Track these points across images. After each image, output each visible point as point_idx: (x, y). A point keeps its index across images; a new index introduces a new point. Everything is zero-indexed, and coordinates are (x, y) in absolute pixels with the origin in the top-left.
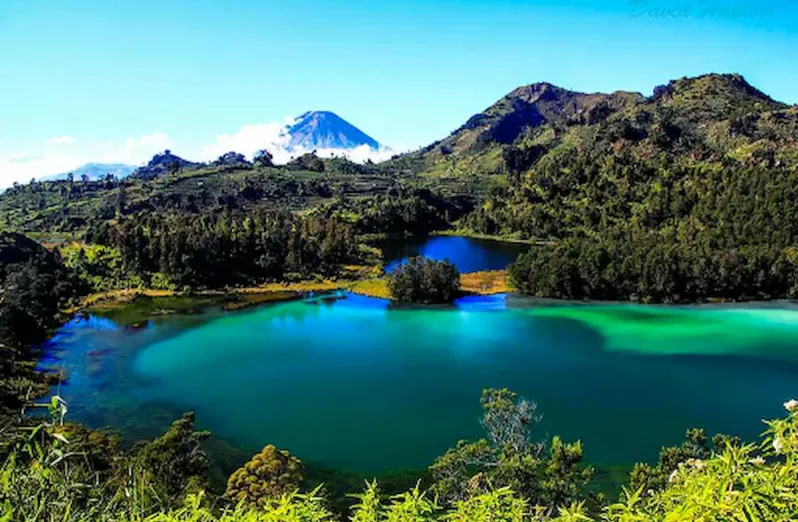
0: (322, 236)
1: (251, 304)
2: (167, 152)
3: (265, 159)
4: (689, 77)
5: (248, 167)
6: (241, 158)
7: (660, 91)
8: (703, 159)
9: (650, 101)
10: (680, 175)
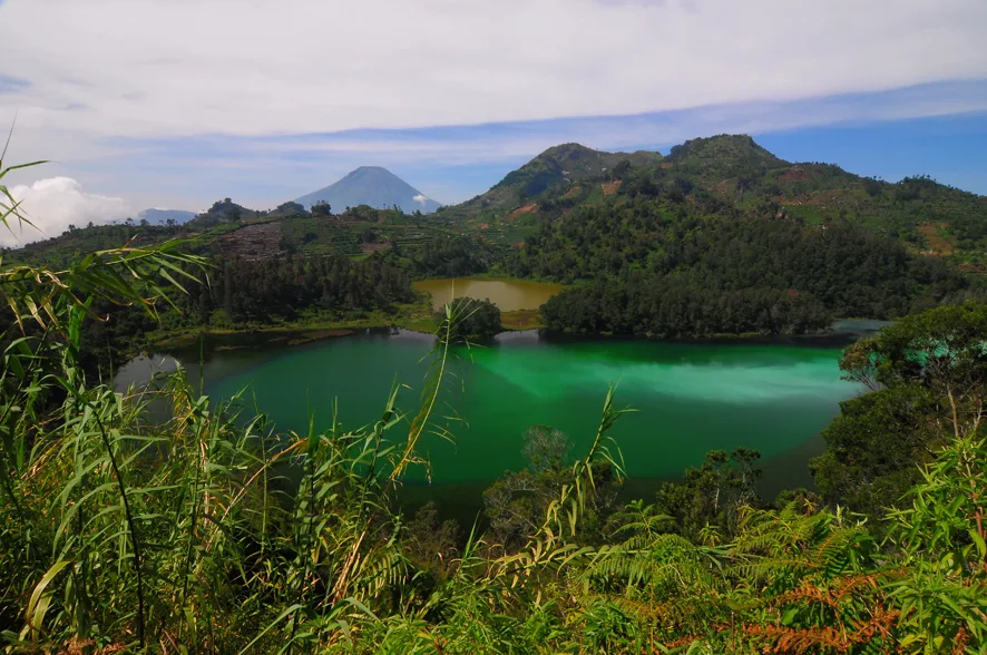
0: (378, 278)
1: (313, 340)
2: (228, 200)
3: (323, 210)
4: (703, 137)
5: (304, 215)
6: (299, 207)
7: (677, 150)
8: (713, 212)
9: (667, 159)
10: (693, 226)
